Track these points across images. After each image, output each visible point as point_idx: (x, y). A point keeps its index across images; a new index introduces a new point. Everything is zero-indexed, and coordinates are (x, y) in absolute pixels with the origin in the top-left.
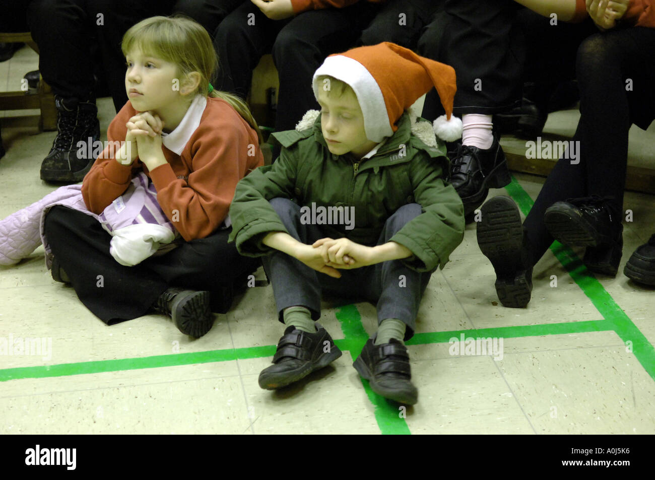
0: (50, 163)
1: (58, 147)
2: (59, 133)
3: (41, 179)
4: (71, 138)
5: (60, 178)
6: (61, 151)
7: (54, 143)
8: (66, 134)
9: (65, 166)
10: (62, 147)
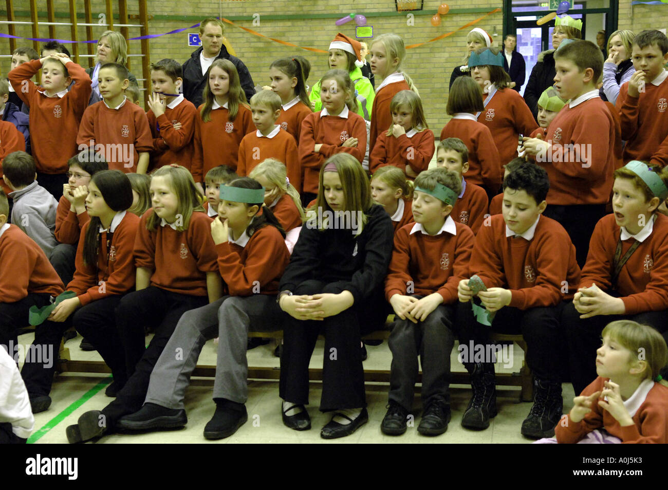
0: (529, 423)
1: (534, 413)
2: (535, 403)
3: (522, 433)
4: (543, 407)
5: (534, 435)
6: (536, 416)
7: (531, 410)
8: (540, 405)
9: (538, 426)
10: (536, 413)
